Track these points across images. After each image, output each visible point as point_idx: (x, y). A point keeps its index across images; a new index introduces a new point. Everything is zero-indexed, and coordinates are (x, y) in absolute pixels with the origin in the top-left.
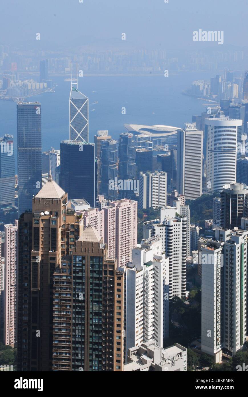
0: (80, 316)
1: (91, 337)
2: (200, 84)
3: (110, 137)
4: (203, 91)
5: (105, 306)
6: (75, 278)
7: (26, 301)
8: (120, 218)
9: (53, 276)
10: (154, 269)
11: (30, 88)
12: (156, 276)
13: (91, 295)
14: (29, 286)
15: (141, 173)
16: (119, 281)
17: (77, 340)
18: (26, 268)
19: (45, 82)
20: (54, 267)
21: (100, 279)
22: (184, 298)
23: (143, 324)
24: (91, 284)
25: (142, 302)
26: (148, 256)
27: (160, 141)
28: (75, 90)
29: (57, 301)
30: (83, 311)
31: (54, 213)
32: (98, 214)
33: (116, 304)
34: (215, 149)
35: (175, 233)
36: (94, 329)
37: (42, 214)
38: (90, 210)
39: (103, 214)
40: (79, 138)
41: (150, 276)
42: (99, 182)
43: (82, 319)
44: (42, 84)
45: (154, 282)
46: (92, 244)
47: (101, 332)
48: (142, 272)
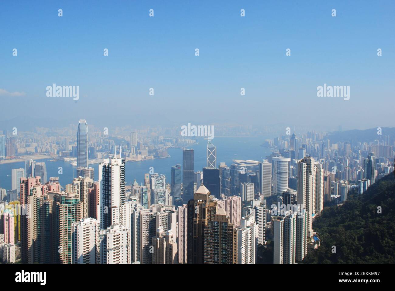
0: (217, 250)
1: (222, 260)
2: (269, 141)
3: (226, 166)
4: (270, 144)
5: (229, 246)
6: (214, 232)
7: (191, 242)
8: (232, 205)
9: (204, 231)
10: (251, 230)
11: (188, 142)
12: (252, 233)
13: (222, 240)
14: (192, 235)
15: (241, 183)
16: (235, 234)
17: (215, 261)
18: (191, 226)
19: (195, 140)
20: (204, 226)
21: (226, 233)
22: (264, 244)
23: (246, 256)
24: (222, 235)
25: (245, 245)
26: (248, 223)
27: (250, 168)
28: (210, 143)
29: (206, 242)
30: (218, 247)
31: (204, 200)
32: (222, 203)
33: (234, 245)
34: (277, 172)
35: (260, 213)
36: (223, 256)
37: (199, 201)
38: (218, 200)
39: (224, 203)
40: (212, 166)
41: (249, 233)
42: (221, 187)
43: (218, 251)
44: (193, 141)
45: (251, 236)
46: (223, 216)
47: (226, 258)
48: (245, 231)
